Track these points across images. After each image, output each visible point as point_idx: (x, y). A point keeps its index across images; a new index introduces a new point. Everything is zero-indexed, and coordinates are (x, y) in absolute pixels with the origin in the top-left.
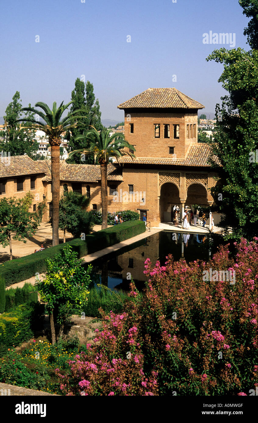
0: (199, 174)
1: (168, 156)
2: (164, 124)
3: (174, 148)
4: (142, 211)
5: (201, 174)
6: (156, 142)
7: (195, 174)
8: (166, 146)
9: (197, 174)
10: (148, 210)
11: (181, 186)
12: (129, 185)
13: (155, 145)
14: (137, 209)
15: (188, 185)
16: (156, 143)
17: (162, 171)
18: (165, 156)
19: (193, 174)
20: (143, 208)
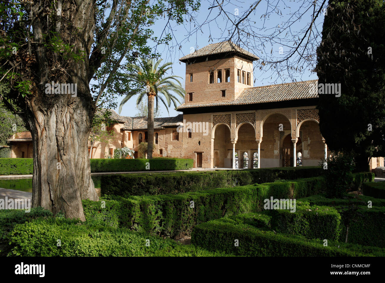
0: (247, 114)
1: (221, 99)
3: (226, 91)
4: (198, 153)
5: (249, 113)
6: (211, 87)
7: (244, 114)
8: (219, 89)
9: (246, 114)
10: (203, 152)
11: (232, 126)
13: (210, 90)
14: (195, 152)
15: (238, 126)
17: (215, 114)
18: (218, 99)
19: (242, 114)
20: (199, 151)
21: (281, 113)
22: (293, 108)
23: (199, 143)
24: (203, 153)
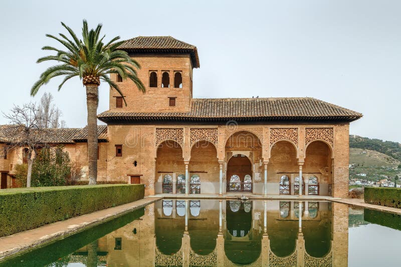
0: (206, 129)
1: (167, 109)
2: (162, 71)
3: (176, 100)
4: (132, 177)
5: (209, 129)
6: (153, 92)
7: (201, 129)
8: (166, 96)
10: (142, 175)
11: (185, 143)
12: (116, 146)
13: (150, 96)
14: (128, 175)
15: (193, 143)
16: (152, 94)
17: (160, 127)
18: (163, 109)
19: (199, 129)
20: (134, 173)
21: (250, 130)
22: (266, 126)
23: (135, 163)
24: (141, 177)
